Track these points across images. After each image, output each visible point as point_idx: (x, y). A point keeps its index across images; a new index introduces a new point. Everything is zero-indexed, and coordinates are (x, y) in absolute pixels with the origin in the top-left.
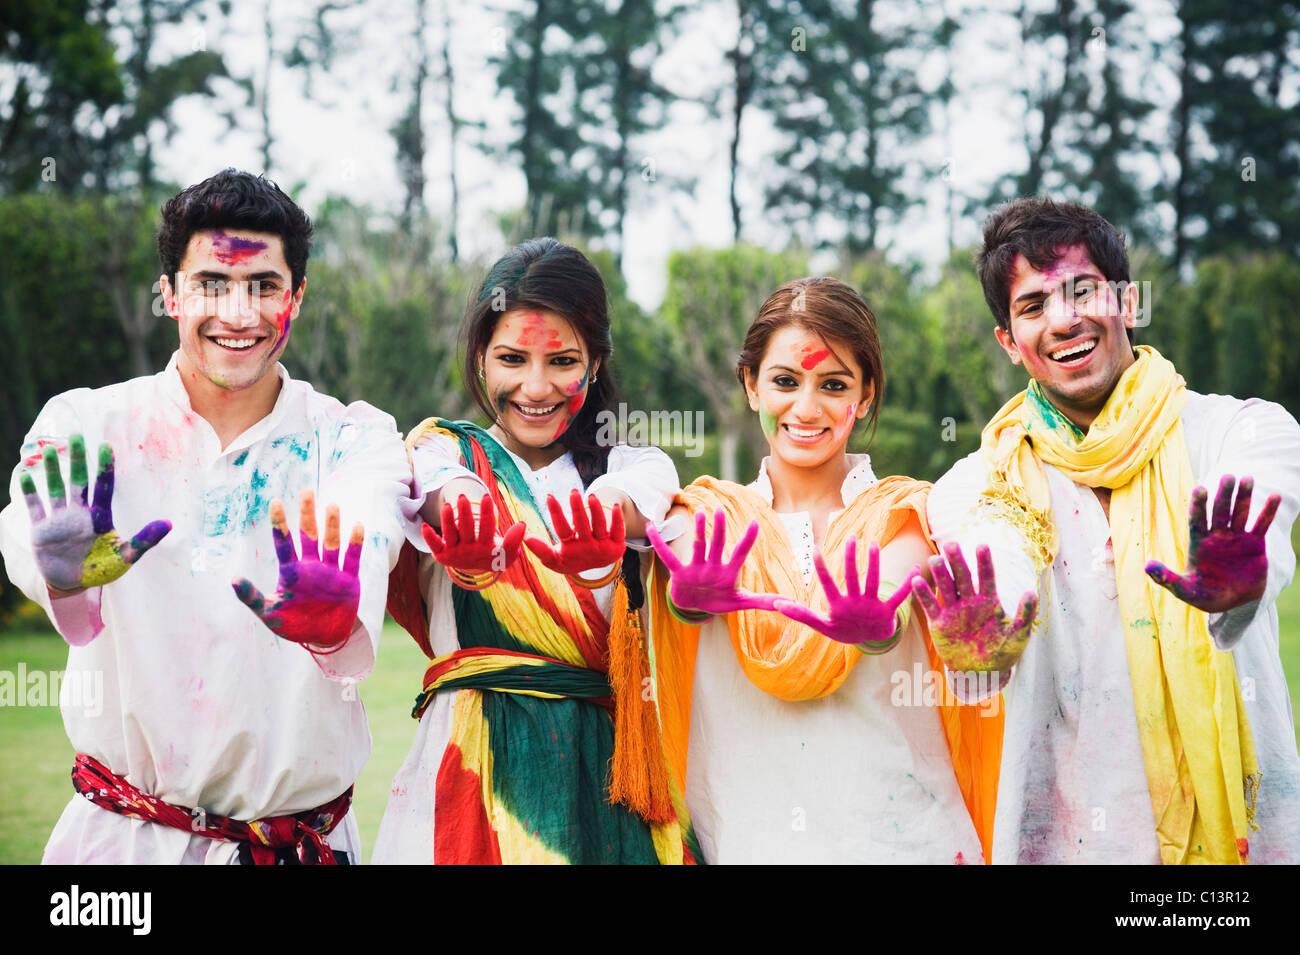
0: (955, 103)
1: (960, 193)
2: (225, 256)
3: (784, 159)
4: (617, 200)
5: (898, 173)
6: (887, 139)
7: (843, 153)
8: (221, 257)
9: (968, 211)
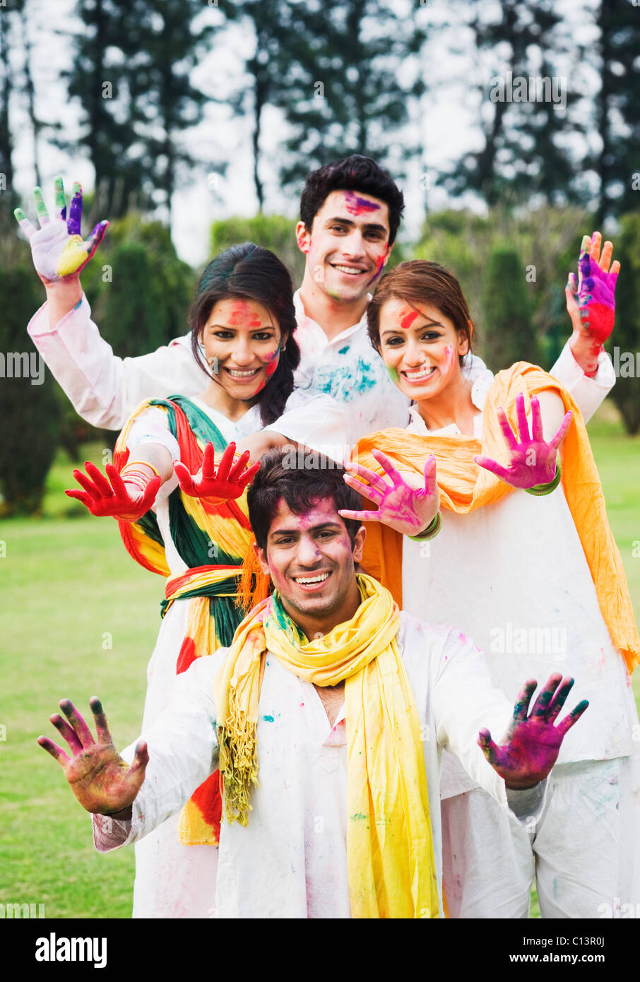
0: (426, 98)
1: (433, 168)
2: (352, 209)
3: (294, 145)
4: (166, 183)
5: (383, 153)
6: (374, 128)
7: (341, 139)
8: (350, 209)
9: (440, 182)
